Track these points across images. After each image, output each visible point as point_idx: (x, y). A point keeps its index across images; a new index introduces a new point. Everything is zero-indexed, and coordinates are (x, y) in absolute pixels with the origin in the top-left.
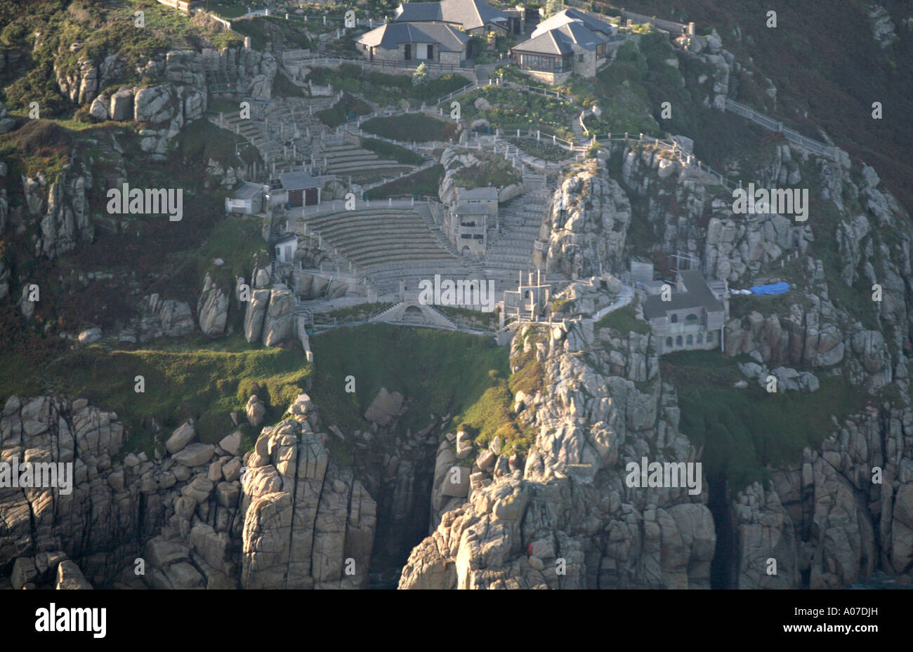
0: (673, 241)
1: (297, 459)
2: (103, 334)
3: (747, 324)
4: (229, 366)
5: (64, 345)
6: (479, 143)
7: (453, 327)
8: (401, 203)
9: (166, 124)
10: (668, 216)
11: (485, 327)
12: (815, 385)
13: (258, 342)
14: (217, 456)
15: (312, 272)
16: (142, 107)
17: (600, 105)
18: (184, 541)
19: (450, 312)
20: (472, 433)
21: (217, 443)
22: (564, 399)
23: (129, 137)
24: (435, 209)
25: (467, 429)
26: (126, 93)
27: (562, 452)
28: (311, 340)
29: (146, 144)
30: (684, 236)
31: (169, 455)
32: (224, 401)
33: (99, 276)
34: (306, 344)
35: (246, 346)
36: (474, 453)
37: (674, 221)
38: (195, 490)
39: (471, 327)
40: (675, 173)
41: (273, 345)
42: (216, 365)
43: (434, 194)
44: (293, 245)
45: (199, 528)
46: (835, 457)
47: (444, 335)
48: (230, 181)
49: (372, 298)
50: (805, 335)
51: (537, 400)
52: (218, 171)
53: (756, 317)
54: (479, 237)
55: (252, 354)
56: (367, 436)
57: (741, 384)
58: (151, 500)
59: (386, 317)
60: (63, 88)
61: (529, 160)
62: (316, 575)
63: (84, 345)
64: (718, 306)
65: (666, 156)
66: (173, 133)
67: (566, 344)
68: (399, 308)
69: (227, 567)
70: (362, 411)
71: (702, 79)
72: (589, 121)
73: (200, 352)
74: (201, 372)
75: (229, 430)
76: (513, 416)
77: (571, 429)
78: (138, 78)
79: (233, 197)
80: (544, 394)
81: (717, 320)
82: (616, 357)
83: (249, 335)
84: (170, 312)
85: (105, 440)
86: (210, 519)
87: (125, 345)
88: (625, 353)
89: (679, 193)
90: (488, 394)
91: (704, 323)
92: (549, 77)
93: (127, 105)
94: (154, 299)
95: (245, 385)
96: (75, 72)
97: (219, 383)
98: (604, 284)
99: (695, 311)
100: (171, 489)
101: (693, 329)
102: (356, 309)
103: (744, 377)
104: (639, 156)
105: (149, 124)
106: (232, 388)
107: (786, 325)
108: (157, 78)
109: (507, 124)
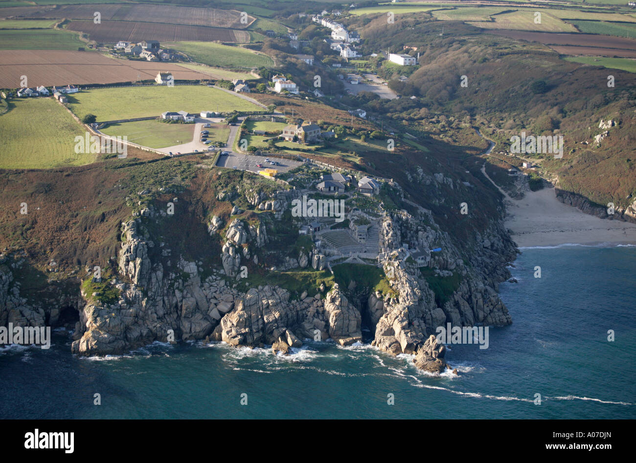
0: (410, 238)
1: (341, 301)
2: (277, 268)
3: (435, 259)
4: (312, 276)
5: (268, 271)
6: (357, 213)
7: (365, 263)
8: (340, 230)
9: (280, 211)
10: (408, 231)
11: (374, 263)
12: (452, 275)
13: (318, 269)
14: (315, 301)
15: (325, 250)
16: (274, 206)
17: (384, 202)
18: (311, 323)
19: (364, 259)
20: (380, 292)
21: (314, 296)
22: (405, 282)
23: (271, 214)
24: (350, 232)
25: (379, 291)
26: (269, 203)
27: (409, 297)
28: (332, 268)
29: (276, 216)
30: (412, 236)
31: (301, 300)
32: (313, 285)
33: (272, 252)
34: (331, 270)
35: (314, 270)
36: (382, 297)
37: (410, 233)
38: (312, 310)
39: (370, 263)
40: (407, 220)
41: (322, 270)
42: (309, 276)
43: (348, 227)
44: (320, 242)
45: (316, 320)
46: (460, 293)
47: (364, 266)
48: (299, 226)
49: (343, 256)
50: (447, 261)
51: (397, 283)
52: (296, 223)
53: (437, 258)
54: (364, 238)
55: (318, 272)
56: (349, 293)
57: (436, 275)
58: (300, 313)
59: (347, 261)
60: (250, 201)
61: (371, 217)
62: (350, 331)
63: (273, 271)
64: (428, 255)
65: (404, 215)
66: (282, 213)
67: (399, 267)
68: (351, 258)
69: (325, 330)
70: (347, 287)
71: (398, 194)
72: (382, 206)
73: (303, 272)
74: (306, 278)
75: (317, 293)
76: (391, 287)
77: (409, 291)
78: (271, 199)
79: (301, 230)
80: (398, 281)
81: (428, 259)
82: (412, 270)
83: (315, 267)
84: (292, 262)
85: (286, 297)
86: (318, 317)
87: (283, 271)
88: (414, 269)
89: (409, 225)
90: (382, 281)
91: (425, 260)
92: (369, 195)
93: (270, 206)
94: (288, 258)
95: (318, 281)
96: (253, 197)
97: (311, 280)
98: (402, 250)
99: (423, 257)
100: (304, 309)
101: (423, 261)
102: (340, 259)
103: (436, 273)
104: (397, 216)
105: (276, 211)
106: (315, 282)
107: (444, 259)
108: (276, 198)
109: (362, 207)
